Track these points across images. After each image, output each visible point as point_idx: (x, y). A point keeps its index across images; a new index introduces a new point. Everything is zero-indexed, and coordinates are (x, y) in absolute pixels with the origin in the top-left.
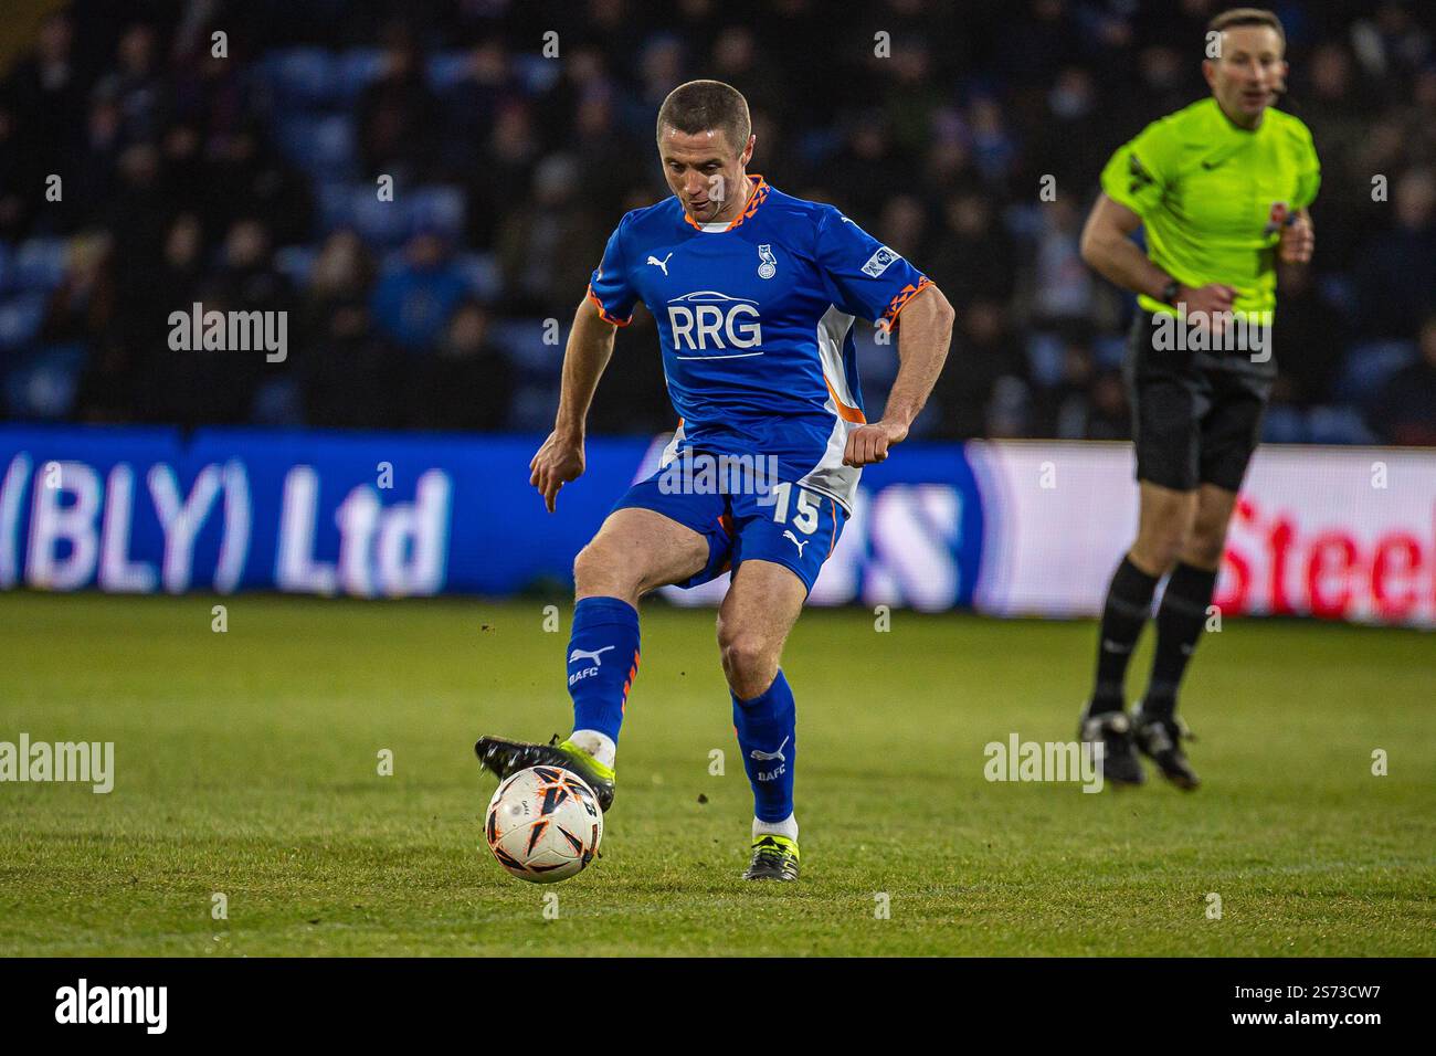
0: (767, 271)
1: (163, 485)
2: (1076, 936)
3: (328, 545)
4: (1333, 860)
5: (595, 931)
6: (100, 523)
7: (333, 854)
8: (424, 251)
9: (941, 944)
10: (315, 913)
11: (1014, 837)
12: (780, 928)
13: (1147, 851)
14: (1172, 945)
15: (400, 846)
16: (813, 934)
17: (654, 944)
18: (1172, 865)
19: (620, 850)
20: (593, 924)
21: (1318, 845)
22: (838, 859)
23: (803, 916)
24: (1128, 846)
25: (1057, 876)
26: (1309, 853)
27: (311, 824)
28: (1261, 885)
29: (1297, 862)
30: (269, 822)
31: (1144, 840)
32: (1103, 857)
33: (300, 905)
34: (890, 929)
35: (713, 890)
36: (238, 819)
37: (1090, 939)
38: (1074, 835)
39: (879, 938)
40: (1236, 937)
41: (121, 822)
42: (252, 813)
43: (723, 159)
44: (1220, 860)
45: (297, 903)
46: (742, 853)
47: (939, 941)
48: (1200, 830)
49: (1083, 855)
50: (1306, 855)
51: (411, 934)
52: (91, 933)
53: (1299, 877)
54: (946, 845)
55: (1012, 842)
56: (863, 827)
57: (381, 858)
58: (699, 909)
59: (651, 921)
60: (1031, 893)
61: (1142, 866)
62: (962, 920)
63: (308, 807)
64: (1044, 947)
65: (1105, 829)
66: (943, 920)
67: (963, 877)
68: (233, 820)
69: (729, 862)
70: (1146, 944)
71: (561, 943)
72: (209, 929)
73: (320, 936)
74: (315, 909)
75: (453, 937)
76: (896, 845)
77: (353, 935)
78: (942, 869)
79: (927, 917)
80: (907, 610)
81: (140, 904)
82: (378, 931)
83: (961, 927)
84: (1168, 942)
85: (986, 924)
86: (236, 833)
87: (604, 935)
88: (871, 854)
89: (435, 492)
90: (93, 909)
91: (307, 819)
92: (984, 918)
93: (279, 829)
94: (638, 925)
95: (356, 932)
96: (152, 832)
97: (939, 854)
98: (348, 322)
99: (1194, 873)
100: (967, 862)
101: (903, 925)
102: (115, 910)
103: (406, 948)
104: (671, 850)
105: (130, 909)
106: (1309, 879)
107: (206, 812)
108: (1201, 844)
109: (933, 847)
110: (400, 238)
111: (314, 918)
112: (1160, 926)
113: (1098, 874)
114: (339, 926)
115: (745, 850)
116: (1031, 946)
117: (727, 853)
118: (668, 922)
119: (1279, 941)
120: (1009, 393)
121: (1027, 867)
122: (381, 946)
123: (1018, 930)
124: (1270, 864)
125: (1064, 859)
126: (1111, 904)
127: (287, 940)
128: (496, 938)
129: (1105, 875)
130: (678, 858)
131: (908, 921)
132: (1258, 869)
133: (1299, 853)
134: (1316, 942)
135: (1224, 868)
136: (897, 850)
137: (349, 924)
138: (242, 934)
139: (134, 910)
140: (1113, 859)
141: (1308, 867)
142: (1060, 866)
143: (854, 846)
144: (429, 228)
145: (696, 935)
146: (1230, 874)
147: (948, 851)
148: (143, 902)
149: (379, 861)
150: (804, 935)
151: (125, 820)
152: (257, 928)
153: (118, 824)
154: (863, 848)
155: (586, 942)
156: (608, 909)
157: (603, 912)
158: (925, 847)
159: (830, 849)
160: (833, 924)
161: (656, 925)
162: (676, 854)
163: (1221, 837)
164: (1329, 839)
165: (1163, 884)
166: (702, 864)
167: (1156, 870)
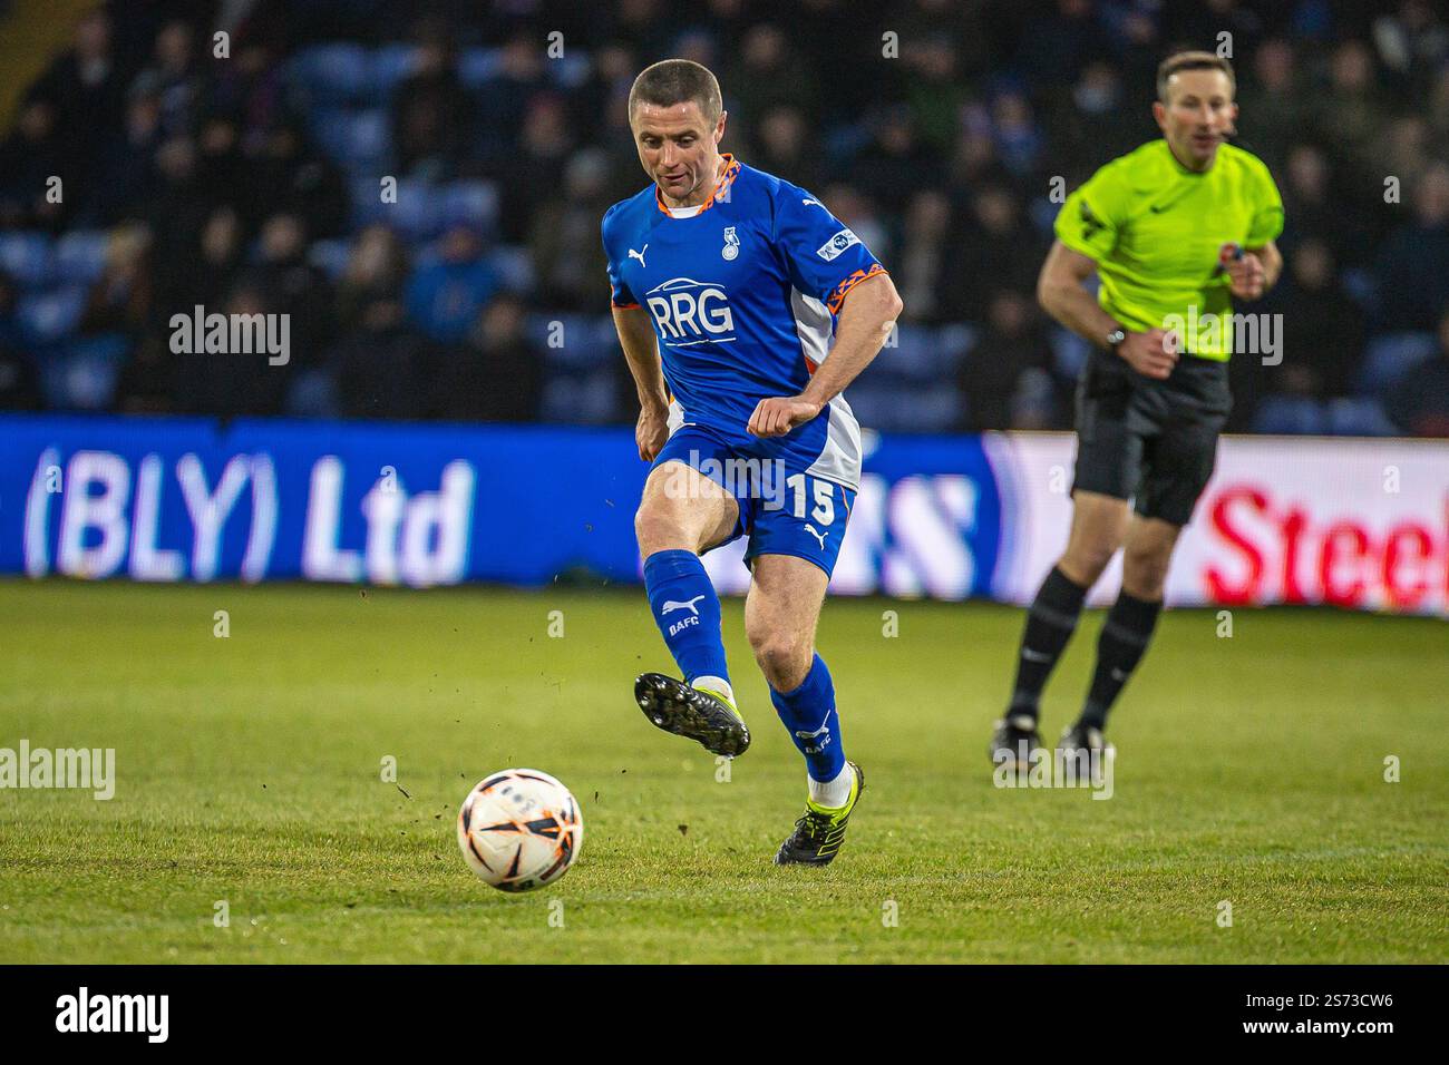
0: (730, 253)
1: (191, 474)
2: (1100, 921)
3: (354, 533)
4: (1355, 845)
5: (627, 914)
6: (130, 512)
7: (369, 839)
8: (458, 245)
9: (968, 929)
10: (351, 897)
11: (1040, 824)
12: (810, 912)
13: (1172, 838)
14: (1197, 929)
15: (434, 831)
16: (842, 918)
17: (685, 928)
18: (1195, 850)
19: (651, 835)
20: (626, 909)
21: (1340, 831)
22: (867, 845)
23: (831, 900)
24: (1152, 832)
25: (1082, 862)
26: (1331, 839)
27: (347, 809)
28: (1282, 872)
29: (1319, 848)
30: (305, 807)
31: (1168, 826)
32: (1127, 843)
33: (336, 890)
34: (917, 914)
35: (742, 875)
36: (275, 805)
37: (1115, 924)
38: (1098, 822)
39: (907, 922)
40: (1259, 922)
41: (159, 807)
42: (288, 799)
43: (698, 131)
44: (1243, 846)
45: (333, 887)
46: (772, 839)
47: (966, 925)
48: (1222, 816)
49: (1108, 841)
50: (1329, 841)
51: (445, 918)
52: (130, 916)
53: (1322, 863)
54: (972, 830)
55: (1037, 828)
56: (889, 813)
57: (416, 843)
58: (729, 893)
59: (681, 906)
60: (1057, 880)
61: (1165, 851)
62: (989, 905)
63: (343, 793)
64: (1070, 931)
65: (1129, 815)
66: (970, 905)
67: (990, 861)
68: (270, 806)
69: (758, 849)
70: (1171, 927)
71: (593, 927)
72: (247, 913)
73: (355, 919)
74: (352, 893)
75: (487, 921)
76: (922, 831)
77: (388, 919)
78: (968, 854)
79: (954, 902)
80: (928, 599)
81: (178, 888)
82: (413, 915)
83: (987, 912)
84: (1192, 927)
85: (1012, 909)
86: (273, 819)
87: (636, 919)
88: (898, 840)
89: (459, 481)
90: (132, 893)
91: (343, 804)
92: (1010, 902)
93: (316, 814)
94: (669, 910)
95: (392, 916)
96: (189, 818)
97: (966, 840)
98: (382, 315)
99: (1217, 859)
100: (993, 848)
101: (930, 910)
102: (153, 893)
103: (441, 932)
104: (701, 835)
105: (168, 893)
106: (1331, 865)
107: (244, 797)
108: (1225, 831)
109: (960, 833)
110: (435, 232)
111: (350, 902)
112: (1185, 911)
113: (1123, 860)
114: (375, 910)
115: (775, 835)
116: (1056, 931)
117: (757, 839)
118: (699, 906)
119: (1301, 926)
120: (1035, 385)
121: (1052, 853)
122: (416, 929)
123: (1043, 915)
124: (1293, 850)
125: (1089, 845)
126: (1135, 889)
127: (324, 924)
128: (530, 921)
129: (1129, 861)
130: (708, 843)
131: (935, 906)
132: (1282, 854)
133: (1321, 840)
134: (1338, 927)
135: (1248, 854)
136: (924, 836)
137: (385, 908)
138: (279, 918)
139: (172, 895)
140: (1137, 845)
141: (1330, 853)
142: (1085, 851)
143: (881, 832)
144: (463, 222)
145: (726, 920)
146: (1253, 860)
147: (975, 836)
148: (183, 886)
149: (413, 846)
150: (832, 920)
151: (164, 805)
152: (293, 912)
153: (157, 809)
154: (890, 834)
155: (618, 926)
156: (639, 893)
157: (634, 897)
158: (951, 833)
159: (858, 834)
160: (863, 909)
161: (686, 909)
162: (706, 840)
163: (1243, 824)
164: (1352, 825)
165: (1188, 869)
166: (731, 850)
167: (1180, 856)
